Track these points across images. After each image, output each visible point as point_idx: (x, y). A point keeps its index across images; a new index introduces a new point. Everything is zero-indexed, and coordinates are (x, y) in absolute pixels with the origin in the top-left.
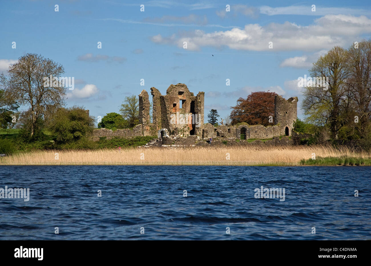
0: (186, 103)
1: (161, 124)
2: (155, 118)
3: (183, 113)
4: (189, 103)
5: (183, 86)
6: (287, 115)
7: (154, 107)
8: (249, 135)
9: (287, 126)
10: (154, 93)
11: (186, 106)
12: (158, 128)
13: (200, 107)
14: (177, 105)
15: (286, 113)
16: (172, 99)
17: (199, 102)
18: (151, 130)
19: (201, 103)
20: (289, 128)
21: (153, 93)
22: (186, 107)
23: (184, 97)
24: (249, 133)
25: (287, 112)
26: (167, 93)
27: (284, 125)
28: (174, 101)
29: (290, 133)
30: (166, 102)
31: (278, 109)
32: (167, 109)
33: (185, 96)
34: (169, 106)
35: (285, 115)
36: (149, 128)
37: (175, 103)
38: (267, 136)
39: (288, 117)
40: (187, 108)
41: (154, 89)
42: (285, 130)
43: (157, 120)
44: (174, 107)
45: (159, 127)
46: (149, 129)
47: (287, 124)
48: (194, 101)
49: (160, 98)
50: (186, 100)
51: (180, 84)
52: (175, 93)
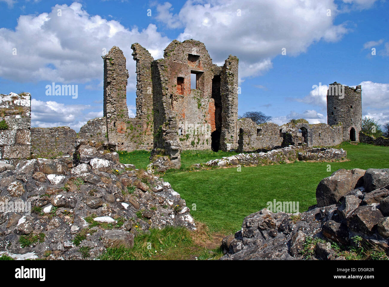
0: (203, 79)
1: (152, 119)
2: (139, 106)
3: (199, 97)
4: (209, 78)
5: (197, 44)
6: (352, 110)
7: (139, 83)
8: (311, 141)
9: (353, 126)
10: (138, 55)
11: (203, 84)
12: (145, 126)
13: (232, 84)
14: (185, 81)
15: (351, 107)
16: (174, 67)
17: (230, 75)
18: (129, 131)
19: (233, 76)
20: (356, 130)
21: (136, 54)
22: (204, 86)
23: (199, 66)
24: (311, 136)
25: (353, 106)
26: (166, 55)
27: (348, 125)
28: (180, 71)
29: (357, 136)
30: (161, 72)
31: (338, 102)
32: (163, 85)
33: (201, 65)
34: (166, 79)
35: (349, 111)
36: (125, 126)
37: (180, 75)
38: (334, 141)
39: (354, 113)
40: (206, 88)
41: (137, 47)
42: (349, 133)
43: (144, 110)
44: (178, 84)
45: (148, 124)
46: (125, 128)
47: (353, 124)
48: (220, 75)
49: (152, 66)
50: (203, 72)
51: (192, 40)
52: (182, 56)
